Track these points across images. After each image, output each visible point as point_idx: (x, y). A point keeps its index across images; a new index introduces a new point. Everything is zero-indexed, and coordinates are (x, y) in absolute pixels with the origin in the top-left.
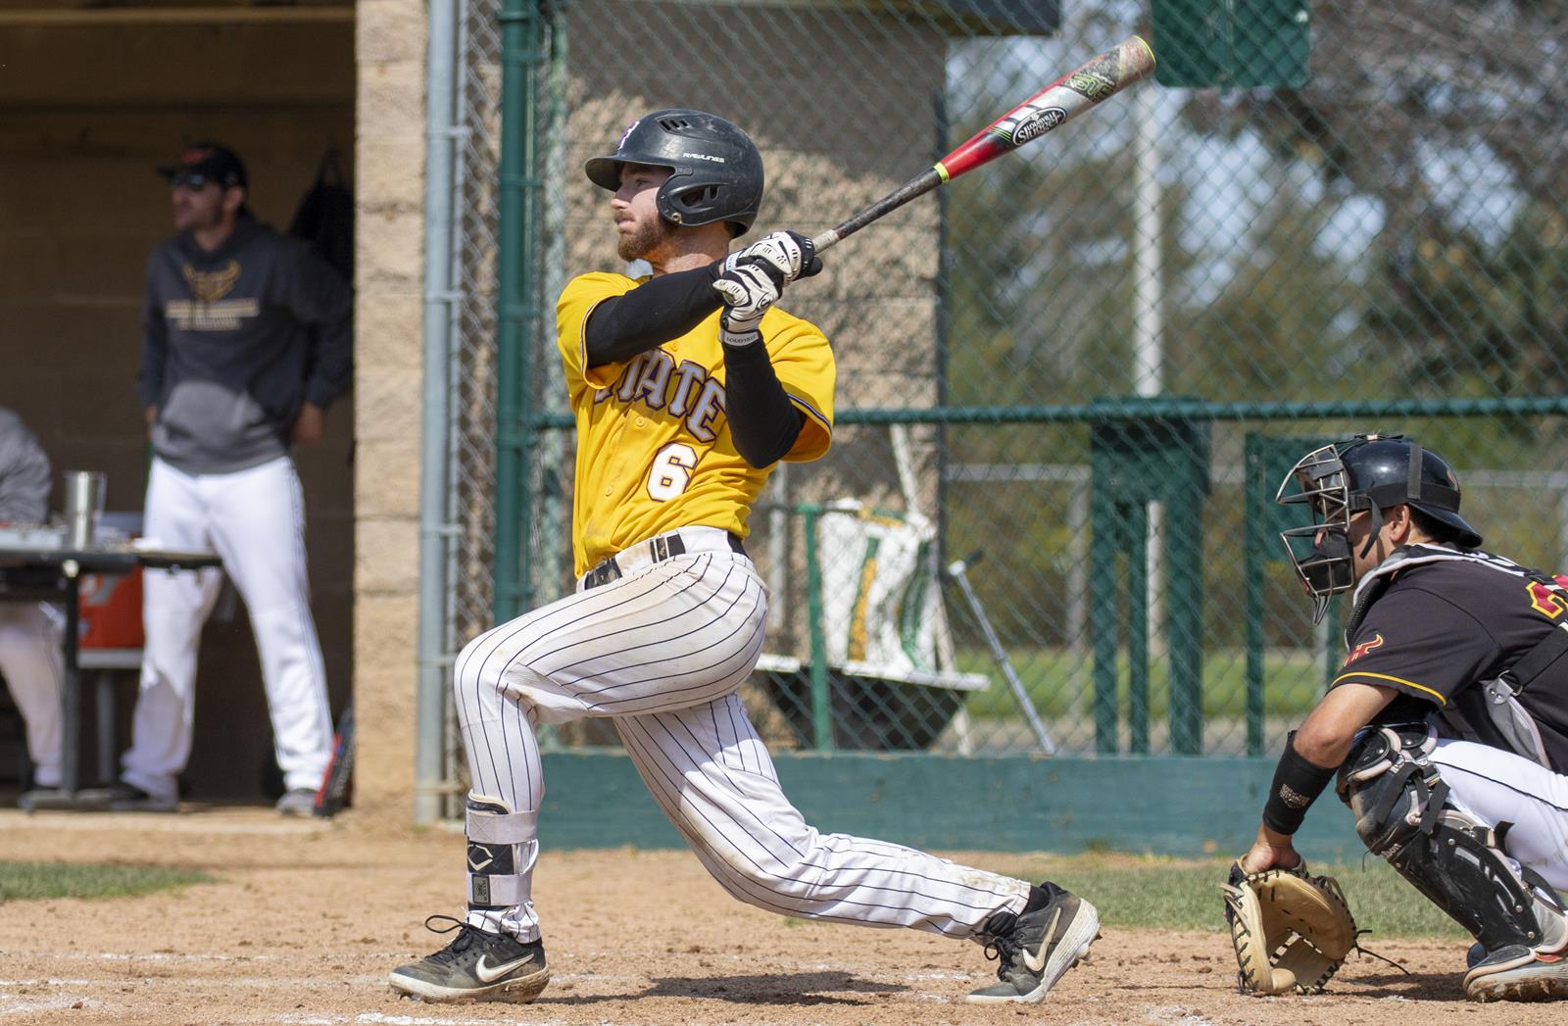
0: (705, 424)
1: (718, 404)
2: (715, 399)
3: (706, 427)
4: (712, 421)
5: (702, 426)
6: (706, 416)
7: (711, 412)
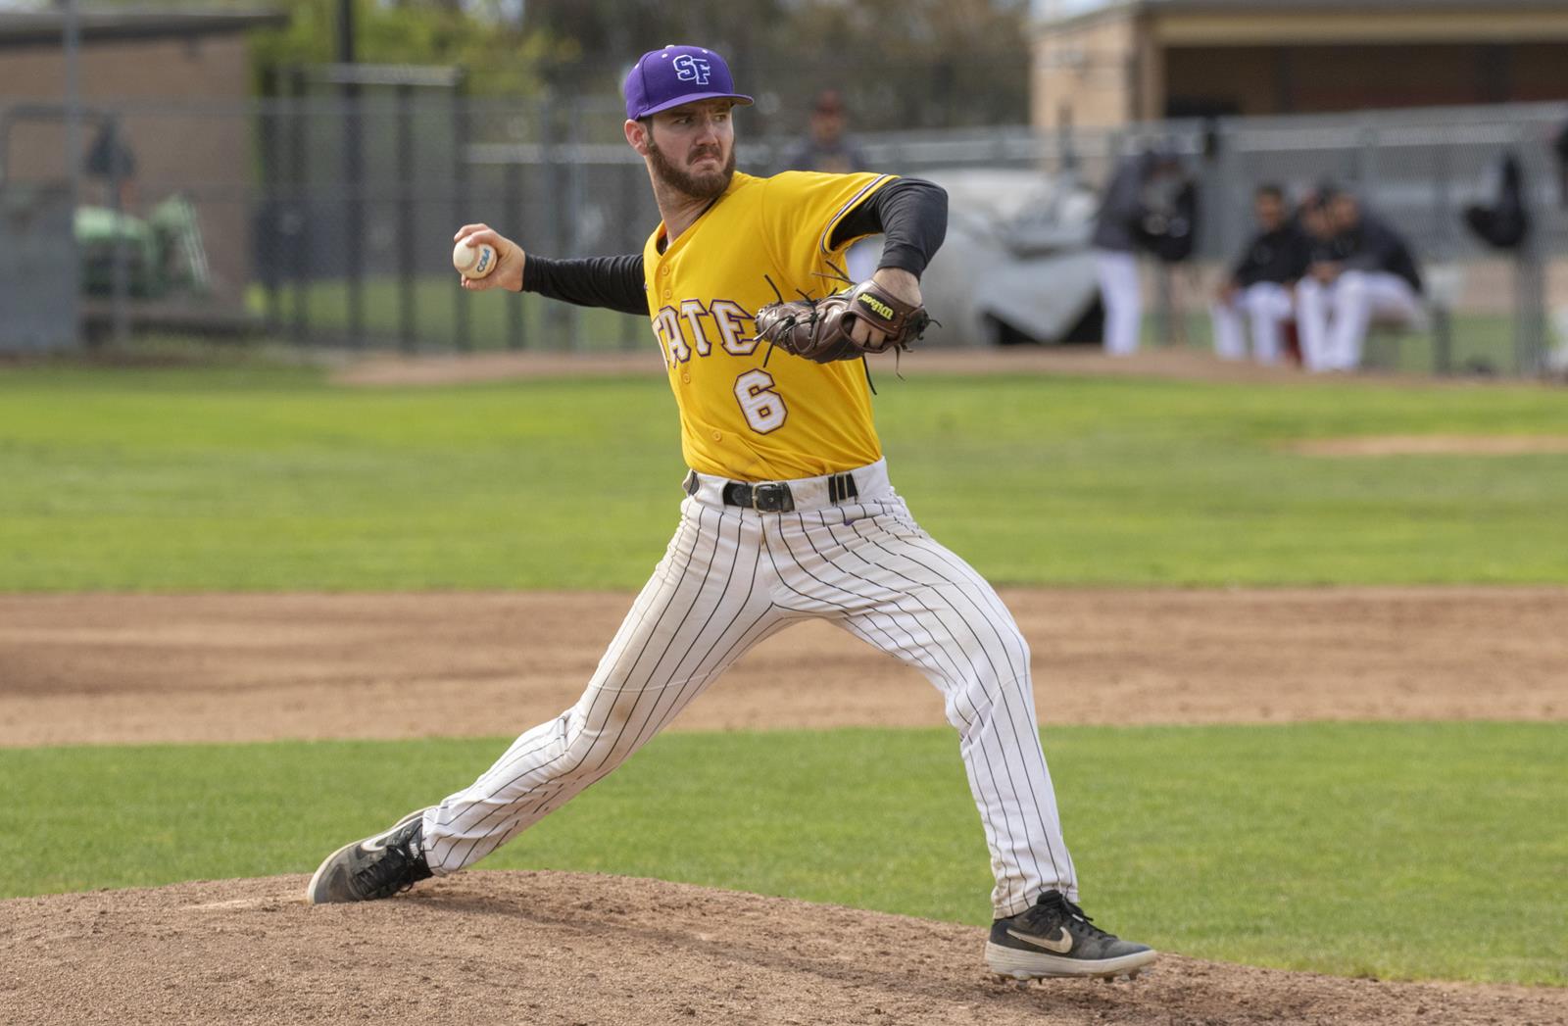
0: (740, 339)
1: (736, 317)
2: (729, 315)
3: (743, 340)
4: (742, 332)
5: (739, 342)
6: (736, 333)
7: (735, 327)
